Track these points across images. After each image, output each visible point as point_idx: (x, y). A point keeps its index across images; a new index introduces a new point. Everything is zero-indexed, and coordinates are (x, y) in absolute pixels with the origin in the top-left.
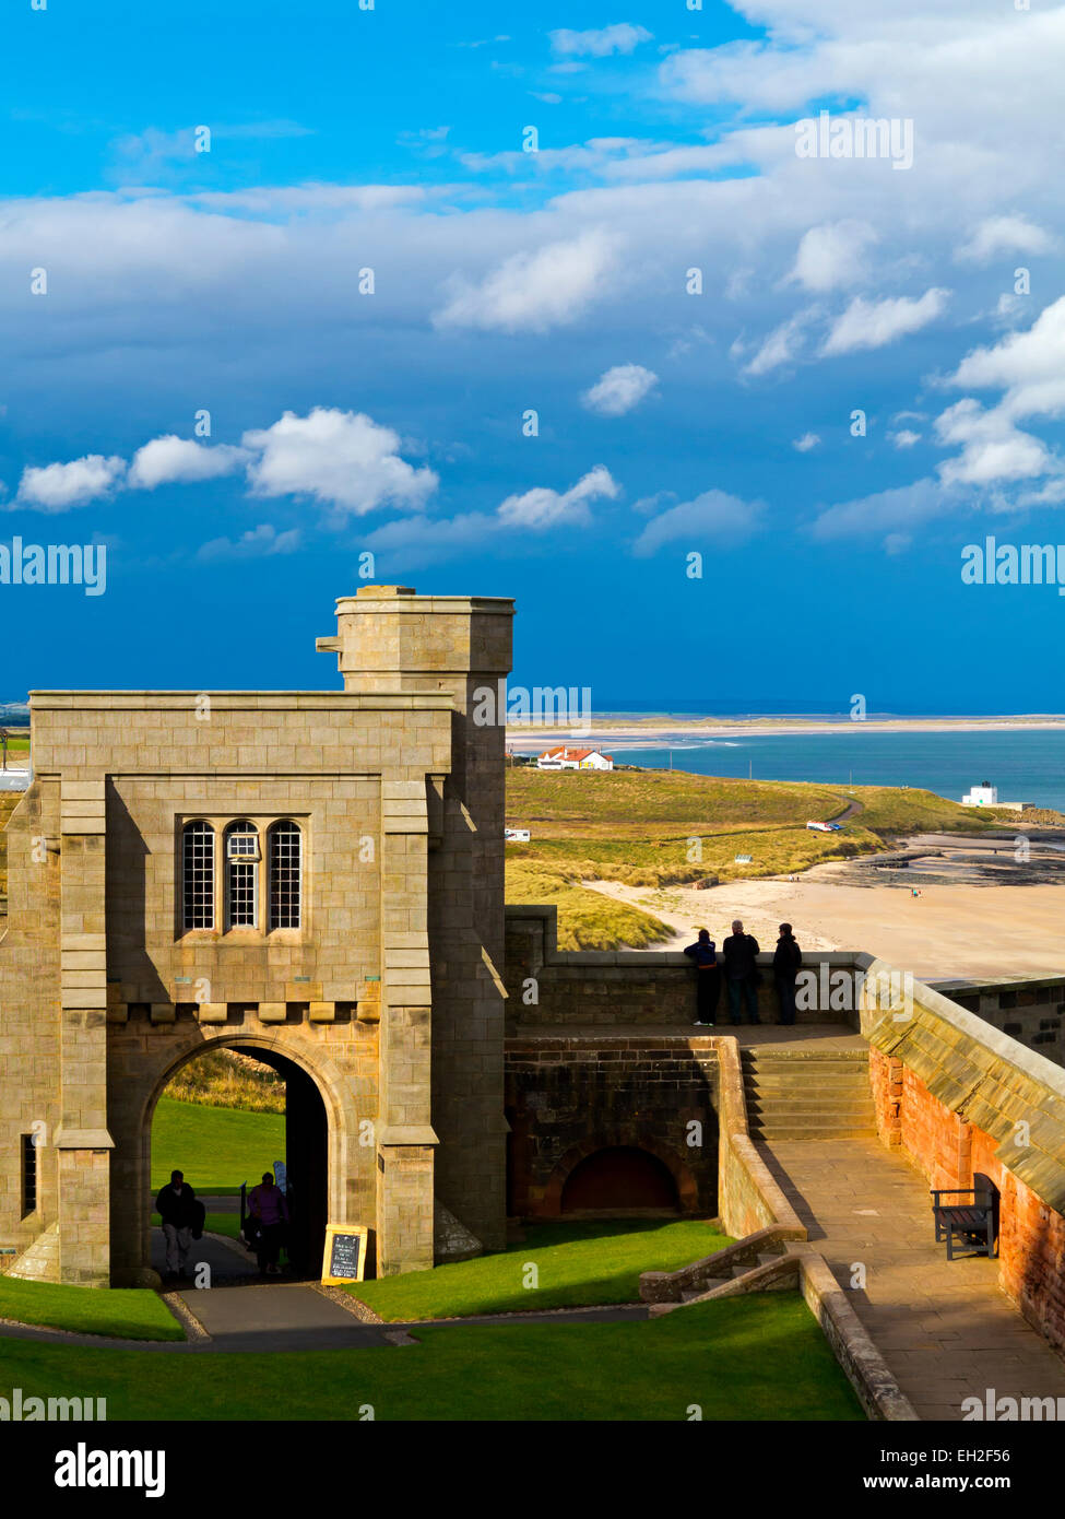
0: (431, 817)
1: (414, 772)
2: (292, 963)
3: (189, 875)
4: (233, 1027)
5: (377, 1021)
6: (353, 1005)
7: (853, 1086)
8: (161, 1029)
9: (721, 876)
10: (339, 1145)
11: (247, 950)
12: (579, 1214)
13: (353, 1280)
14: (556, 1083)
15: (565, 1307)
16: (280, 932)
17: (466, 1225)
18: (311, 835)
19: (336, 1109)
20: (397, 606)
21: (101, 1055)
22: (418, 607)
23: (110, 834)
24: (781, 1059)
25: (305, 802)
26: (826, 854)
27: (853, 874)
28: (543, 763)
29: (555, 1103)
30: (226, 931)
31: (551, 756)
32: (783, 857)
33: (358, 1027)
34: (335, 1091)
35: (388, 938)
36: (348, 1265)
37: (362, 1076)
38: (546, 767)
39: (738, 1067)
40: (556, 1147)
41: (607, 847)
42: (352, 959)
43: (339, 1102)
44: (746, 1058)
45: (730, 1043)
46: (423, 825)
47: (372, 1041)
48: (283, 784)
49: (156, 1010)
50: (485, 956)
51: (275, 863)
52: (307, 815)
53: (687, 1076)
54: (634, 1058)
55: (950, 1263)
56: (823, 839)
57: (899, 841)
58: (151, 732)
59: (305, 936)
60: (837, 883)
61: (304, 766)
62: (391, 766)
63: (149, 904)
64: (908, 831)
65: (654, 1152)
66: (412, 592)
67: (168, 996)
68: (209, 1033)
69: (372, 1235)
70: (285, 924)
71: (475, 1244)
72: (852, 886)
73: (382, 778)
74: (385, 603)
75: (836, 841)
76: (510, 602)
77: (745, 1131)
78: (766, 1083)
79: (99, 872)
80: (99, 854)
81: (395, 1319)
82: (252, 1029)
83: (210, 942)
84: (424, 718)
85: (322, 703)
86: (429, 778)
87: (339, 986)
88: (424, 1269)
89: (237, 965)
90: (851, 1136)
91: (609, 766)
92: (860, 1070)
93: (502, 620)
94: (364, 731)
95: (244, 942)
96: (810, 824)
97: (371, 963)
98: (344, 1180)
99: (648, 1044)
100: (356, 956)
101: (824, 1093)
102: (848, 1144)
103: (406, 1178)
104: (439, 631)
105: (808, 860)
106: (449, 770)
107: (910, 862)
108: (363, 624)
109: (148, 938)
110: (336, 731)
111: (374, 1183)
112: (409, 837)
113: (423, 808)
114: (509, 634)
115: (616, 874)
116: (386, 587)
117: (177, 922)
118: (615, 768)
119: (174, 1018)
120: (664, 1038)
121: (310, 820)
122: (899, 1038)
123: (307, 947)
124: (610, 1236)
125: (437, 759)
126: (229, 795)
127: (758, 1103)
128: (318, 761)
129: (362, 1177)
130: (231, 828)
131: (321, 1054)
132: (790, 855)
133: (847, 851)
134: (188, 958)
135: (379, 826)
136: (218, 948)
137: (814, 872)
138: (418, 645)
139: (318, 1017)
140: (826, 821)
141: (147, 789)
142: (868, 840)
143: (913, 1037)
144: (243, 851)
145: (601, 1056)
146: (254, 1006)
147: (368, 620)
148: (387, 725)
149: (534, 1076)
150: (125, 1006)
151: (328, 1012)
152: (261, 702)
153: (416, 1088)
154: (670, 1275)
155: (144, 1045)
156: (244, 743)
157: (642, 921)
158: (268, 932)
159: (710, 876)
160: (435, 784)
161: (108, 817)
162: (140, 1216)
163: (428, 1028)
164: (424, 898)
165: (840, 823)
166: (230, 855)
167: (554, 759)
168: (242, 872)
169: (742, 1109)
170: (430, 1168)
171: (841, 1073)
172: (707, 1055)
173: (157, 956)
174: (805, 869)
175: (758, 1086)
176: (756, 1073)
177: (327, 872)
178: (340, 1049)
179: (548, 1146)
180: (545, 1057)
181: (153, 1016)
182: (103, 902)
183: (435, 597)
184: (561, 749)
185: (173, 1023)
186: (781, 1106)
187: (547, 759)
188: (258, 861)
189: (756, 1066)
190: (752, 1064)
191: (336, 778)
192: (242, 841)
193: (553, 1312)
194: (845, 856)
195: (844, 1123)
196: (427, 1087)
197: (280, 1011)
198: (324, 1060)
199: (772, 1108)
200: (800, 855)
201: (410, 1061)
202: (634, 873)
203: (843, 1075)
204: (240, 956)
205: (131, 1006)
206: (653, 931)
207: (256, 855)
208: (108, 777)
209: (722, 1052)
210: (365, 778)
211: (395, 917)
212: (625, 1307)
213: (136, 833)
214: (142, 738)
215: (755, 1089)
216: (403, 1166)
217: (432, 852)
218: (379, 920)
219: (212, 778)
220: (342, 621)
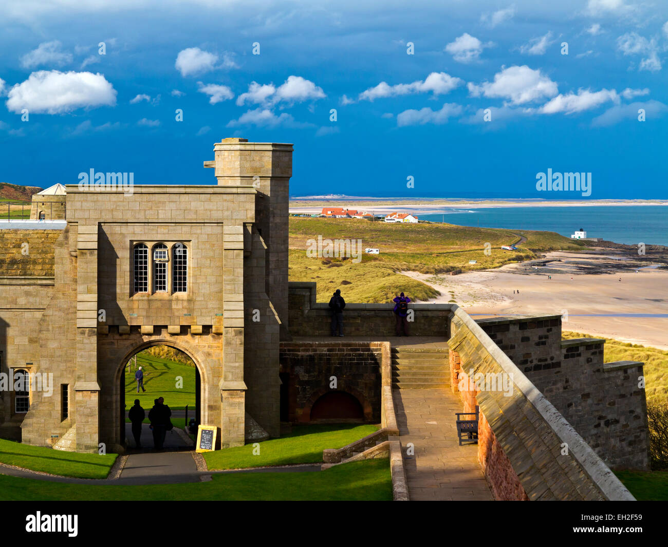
0: (245, 242)
1: (238, 222)
2: (183, 308)
3: (136, 268)
4: (156, 336)
5: (221, 334)
6: (211, 327)
7: (442, 365)
8: (124, 337)
9: (463, 269)
10: (205, 390)
11: (162, 302)
12: (318, 421)
13: (210, 450)
14: (308, 362)
15: (289, 465)
16: (178, 294)
17: (261, 426)
18: (191, 250)
19: (203, 373)
20: (238, 147)
21: (94, 349)
22: (248, 147)
23: (100, 249)
24: (410, 352)
25: (189, 235)
26: (509, 260)
27: (520, 269)
28: (387, 220)
29: (307, 371)
30: (153, 293)
31: (391, 216)
32: (491, 261)
33: (213, 337)
34: (203, 365)
35: (226, 297)
36: (208, 444)
37: (215, 358)
38: (389, 221)
39: (389, 356)
40: (308, 391)
41: (413, 257)
42: (210, 306)
43: (205, 370)
44: (394, 352)
45: (387, 345)
46: (241, 246)
47: (219, 343)
48: (179, 227)
49: (122, 328)
50: (271, 305)
51: (175, 263)
52: (190, 241)
53: (367, 359)
54: (344, 351)
55: (459, 447)
56: (509, 253)
57: (542, 254)
58: (119, 203)
59: (189, 295)
60: (514, 272)
61: (187, 219)
62: (227, 219)
63: (119, 281)
64: (547, 250)
65: (353, 393)
66: (246, 141)
67: (127, 322)
68: (146, 339)
69: (219, 430)
70: (180, 290)
71: (265, 435)
72: (520, 274)
73: (223, 224)
74: (233, 146)
75: (514, 254)
76: (291, 146)
77: (390, 384)
78: (402, 363)
79: (95, 266)
80: (95, 258)
81: (213, 469)
82: (165, 337)
83: (146, 298)
84: (242, 197)
85: (196, 190)
86: (245, 225)
87: (204, 318)
88: (240, 446)
89: (158, 308)
90: (438, 387)
91: (416, 221)
92: (445, 357)
93: (287, 154)
94: (215, 204)
95: (161, 298)
96: (503, 247)
97: (218, 308)
98: (207, 405)
99: (350, 345)
100: (212, 304)
101: (428, 368)
102: (436, 391)
103: (231, 405)
104: (258, 158)
105: (502, 263)
106: (254, 221)
107: (547, 264)
108: (224, 155)
109: (118, 296)
110: (203, 203)
111: (220, 407)
112: (235, 251)
113: (241, 238)
114: (291, 160)
115: (417, 268)
116: (234, 138)
117: (131, 289)
118: (419, 222)
119: (129, 332)
120: (357, 342)
121: (191, 243)
122: (459, 343)
123: (190, 301)
124: (329, 431)
125: (249, 216)
126: (154, 232)
127: (398, 372)
128: (194, 216)
129: (215, 404)
130: (155, 247)
131: (196, 349)
132: (494, 260)
133: (519, 259)
134: (136, 305)
135: (222, 246)
136: (149, 301)
137: (504, 268)
138: (248, 165)
139: (195, 332)
140: (510, 246)
141: (117, 229)
142: (528, 254)
143: (464, 343)
144: (161, 257)
145: (329, 350)
146: (166, 327)
147: (226, 153)
148: (226, 200)
149: (298, 359)
150: (107, 327)
151: (199, 329)
152: (169, 190)
153: (237, 364)
154: (337, 450)
155: (116, 344)
156: (161, 208)
157: (426, 289)
158: (172, 293)
159: (458, 269)
160: (248, 227)
161: (99, 241)
162: (114, 421)
163: (242, 337)
164: (242, 279)
165: (517, 246)
166: (155, 259)
167: (392, 218)
168: (160, 267)
169: (389, 375)
170: (243, 400)
171: (437, 358)
172: (376, 350)
173: (122, 304)
174: (500, 267)
175: (398, 364)
176: (398, 358)
177: (199, 267)
178: (205, 346)
179: (304, 390)
180: (304, 350)
181: (120, 331)
182: (96, 280)
183: (256, 143)
184: (395, 213)
185: (129, 334)
186: (408, 373)
187: (389, 218)
188: (168, 261)
189: (398, 355)
190: (396, 354)
191: (203, 225)
192: (161, 253)
193: (283, 467)
194: (518, 261)
195: (436, 381)
196: (242, 364)
197: (177, 329)
198: (198, 351)
199: (403, 374)
200: (498, 260)
201: (235, 352)
202: (425, 268)
203: (437, 360)
204: (159, 304)
205: (110, 327)
206: (431, 293)
207: (167, 259)
208: (99, 223)
209: (383, 349)
210: (216, 224)
211: (229, 287)
212: (315, 465)
213: (112, 249)
214: (115, 206)
215: (397, 366)
216: (231, 399)
217: (245, 258)
218: (222, 289)
219: (147, 224)
220: (216, 153)
